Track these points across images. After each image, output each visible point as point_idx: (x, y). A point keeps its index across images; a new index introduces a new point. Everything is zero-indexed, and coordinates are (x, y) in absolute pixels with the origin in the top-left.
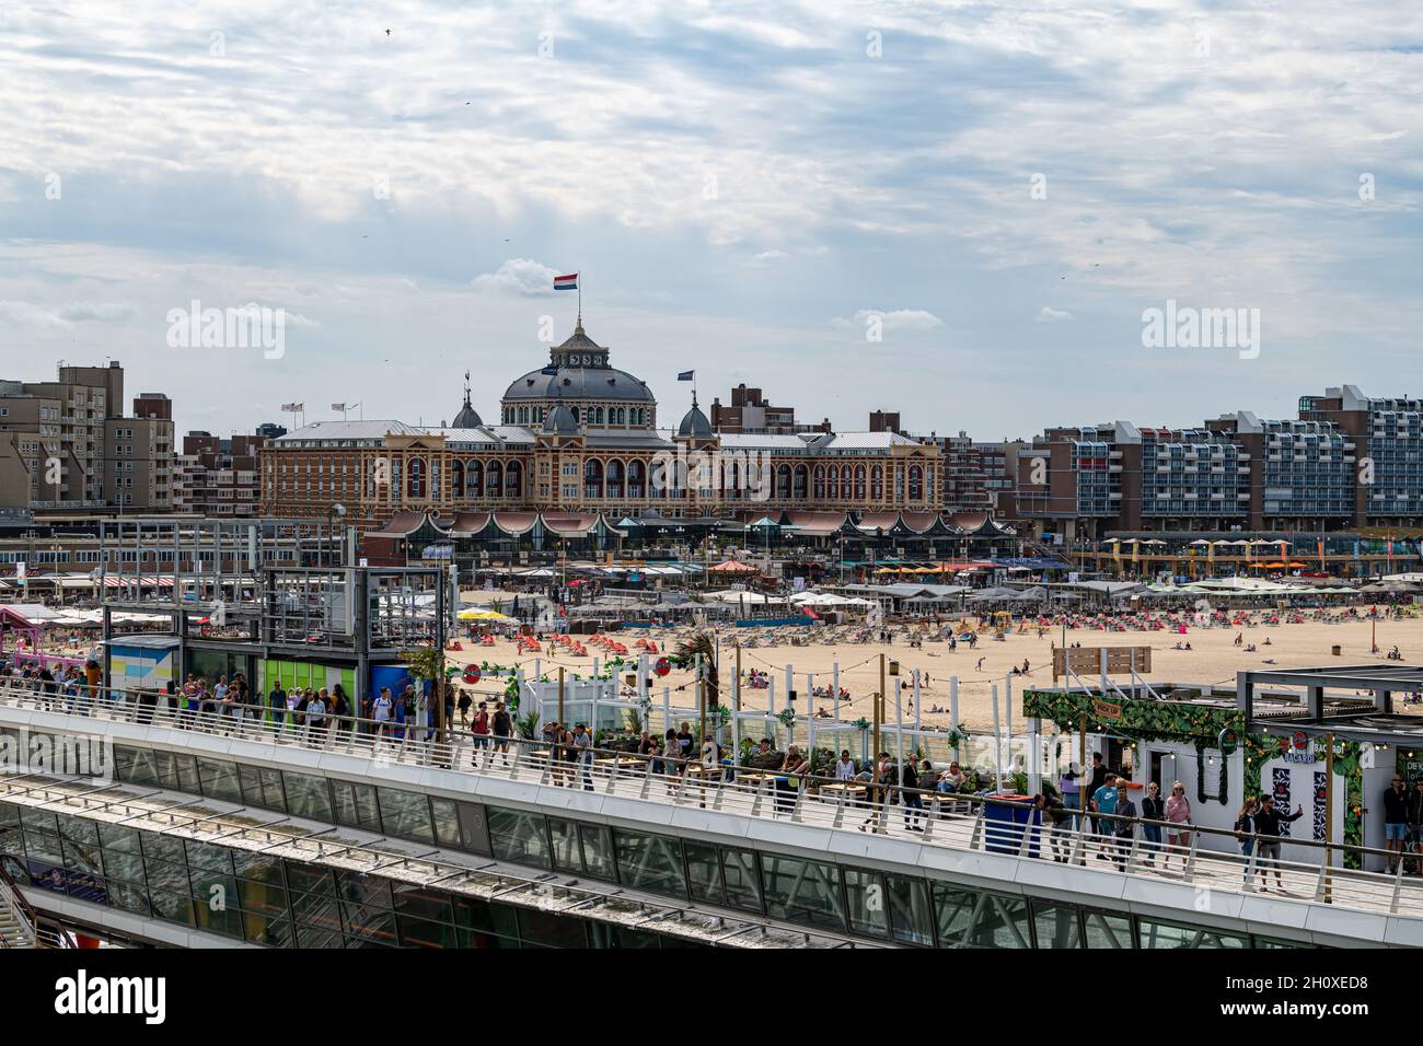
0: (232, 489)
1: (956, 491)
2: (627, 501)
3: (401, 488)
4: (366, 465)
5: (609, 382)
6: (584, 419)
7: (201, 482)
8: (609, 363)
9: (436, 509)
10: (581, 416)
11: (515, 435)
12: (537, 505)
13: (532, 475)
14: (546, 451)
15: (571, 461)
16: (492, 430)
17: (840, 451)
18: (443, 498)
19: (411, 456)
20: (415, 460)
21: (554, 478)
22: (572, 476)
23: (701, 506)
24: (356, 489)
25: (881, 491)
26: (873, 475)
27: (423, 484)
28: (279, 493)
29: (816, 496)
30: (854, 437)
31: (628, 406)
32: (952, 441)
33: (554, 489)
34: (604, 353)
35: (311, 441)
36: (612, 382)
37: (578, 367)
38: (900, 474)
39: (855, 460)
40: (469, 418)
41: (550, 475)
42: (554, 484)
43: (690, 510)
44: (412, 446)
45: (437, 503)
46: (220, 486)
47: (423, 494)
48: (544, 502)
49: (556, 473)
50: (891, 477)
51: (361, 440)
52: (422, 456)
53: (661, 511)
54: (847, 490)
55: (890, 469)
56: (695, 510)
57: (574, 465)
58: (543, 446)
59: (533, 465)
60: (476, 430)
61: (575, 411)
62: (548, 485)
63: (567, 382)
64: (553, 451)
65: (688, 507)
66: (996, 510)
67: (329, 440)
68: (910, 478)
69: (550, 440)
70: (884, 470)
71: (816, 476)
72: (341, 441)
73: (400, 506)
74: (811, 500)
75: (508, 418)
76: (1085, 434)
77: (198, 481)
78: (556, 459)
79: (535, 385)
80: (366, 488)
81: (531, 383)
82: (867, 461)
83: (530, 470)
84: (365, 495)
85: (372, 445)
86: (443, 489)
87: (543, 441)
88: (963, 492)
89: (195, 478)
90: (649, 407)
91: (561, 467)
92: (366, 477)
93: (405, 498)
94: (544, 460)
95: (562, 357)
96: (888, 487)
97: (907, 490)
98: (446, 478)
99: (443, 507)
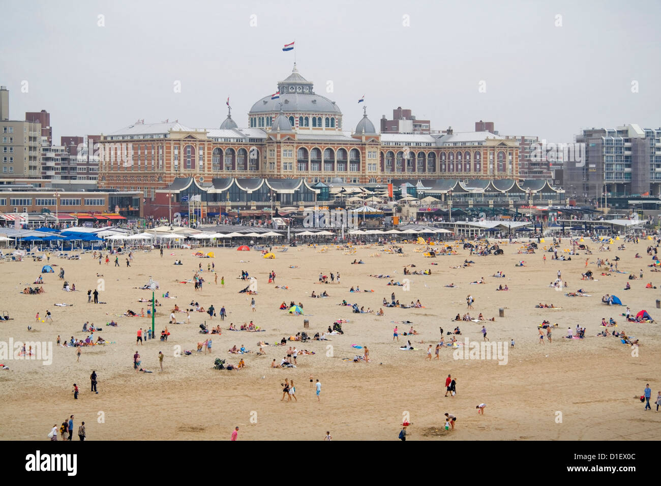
0: (86, 167)
1: (529, 168)
2: (323, 173)
3: (179, 164)
4: (158, 149)
5: (313, 102)
6: (297, 124)
7: (67, 162)
8: (313, 91)
9: (202, 176)
10: (295, 122)
11: (255, 133)
12: (268, 175)
13: (265, 158)
14: (273, 143)
15: (289, 148)
16: (241, 130)
17: (455, 143)
18: (206, 169)
19: (186, 144)
20: (189, 146)
21: (277, 159)
22: (289, 157)
23: (369, 176)
24: (153, 164)
25: (480, 167)
26: (475, 158)
27: (193, 161)
28: (109, 167)
29: (441, 171)
30: (466, 134)
31: (324, 116)
32: (525, 138)
33: (278, 166)
34: (310, 86)
35: (127, 136)
36: (314, 102)
37: (294, 93)
38: (491, 157)
39: (463, 149)
40: (229, 124)
41: (276, 157)
42: (277, 162)
43: (362, 179)
44: (186, 138)
45: (202, 172)
46: (79, 164)
47: (193, 167)
48: (272, 173)
49: (279, 156)
50: (486, 158)
51: (155, 134)
52: (193, 144)
53: (344, 179)
54: (451, 167)
55: (485, 154)
56: (365, 179)
57: (289, 151)
58: (271, 139)
59: (266, 151)
60: (231, 131)
61: (292, 119)
62: (274, 163)
63: (286, 102)
64: (277, 142)
65: (361, 177)
66: (554, 180)
67: (138, 135)
68: (498, 159)
69: (275, 136)
70: (482, 153)
71: (441, 159)
72: (144, 135)
73: (179, 174)
74: (438, 173)
75: (253, 124)
76: (609, 132)
77: (65, 162)
78: (279, 147)
79: (267, 104)
80: (158, 163)
81: (265, 103)
82: (471, 149)
83: (264, 154)
84: (158, 168)
85: (162, 137)
86: (206, 164)
87: (271, 136)
88: (532, 169)
89: (63, 159)
90: (337, 117)
91: (282, 152)
92: (158, 157)
93: (182, 170)
94: (272, 148)
95: (284, 87)
96: (484, 164)
97: (496, 166)
98: (208, 157)
99: (206, 175)
